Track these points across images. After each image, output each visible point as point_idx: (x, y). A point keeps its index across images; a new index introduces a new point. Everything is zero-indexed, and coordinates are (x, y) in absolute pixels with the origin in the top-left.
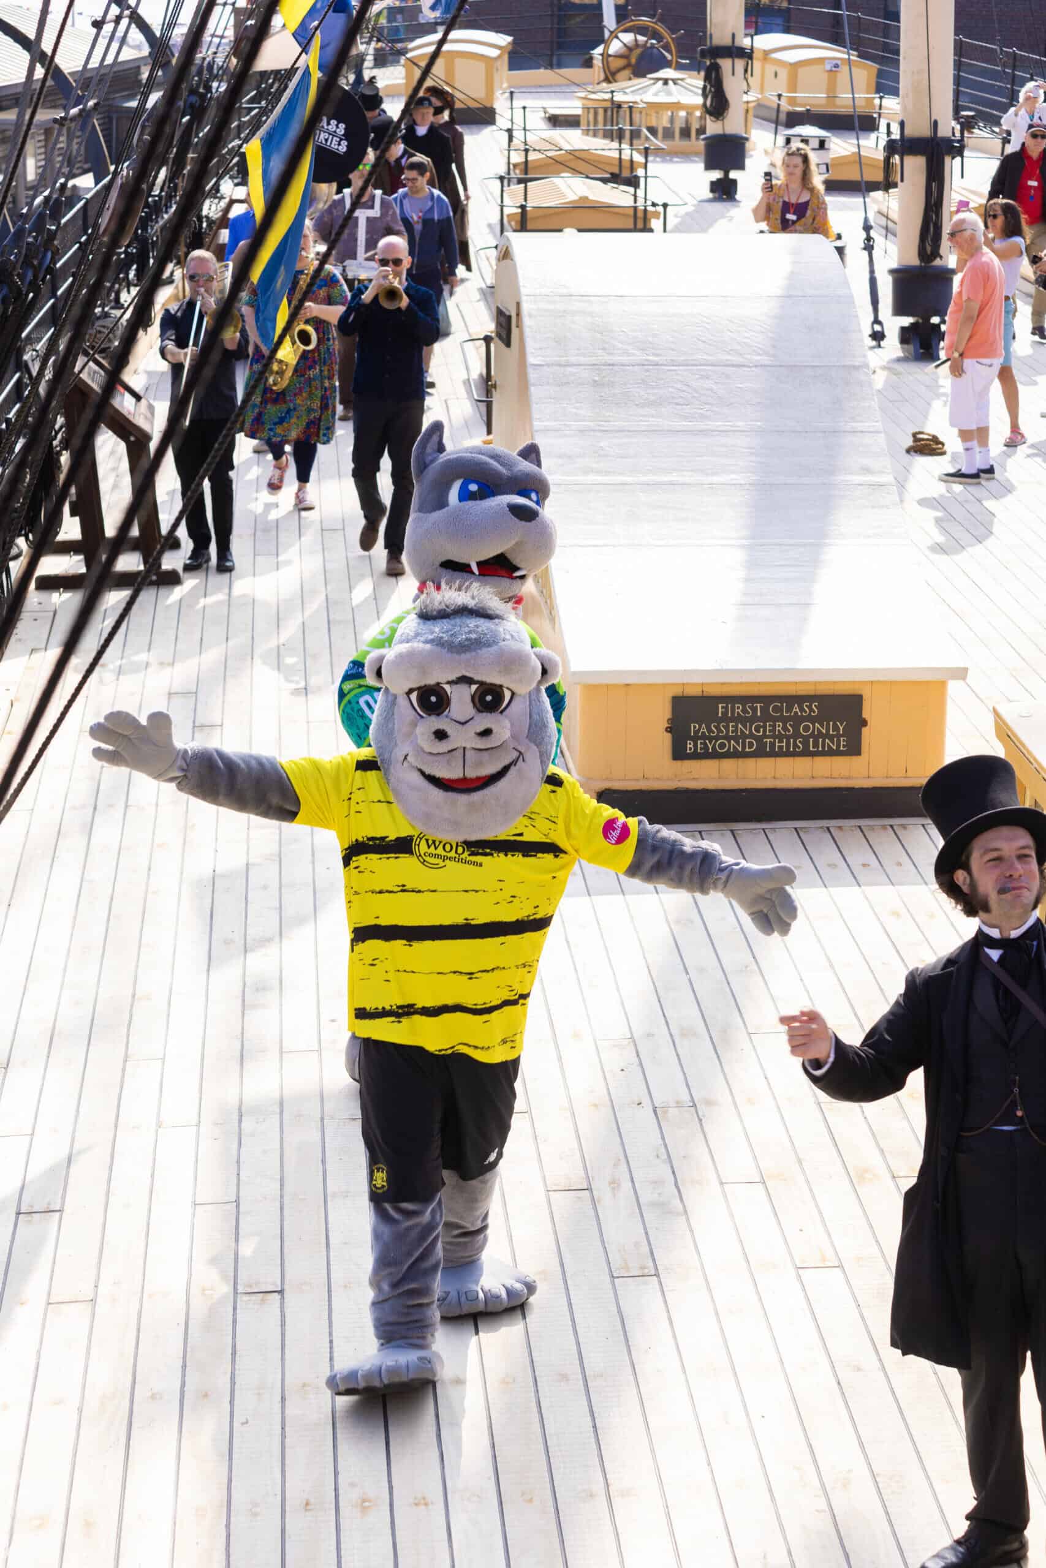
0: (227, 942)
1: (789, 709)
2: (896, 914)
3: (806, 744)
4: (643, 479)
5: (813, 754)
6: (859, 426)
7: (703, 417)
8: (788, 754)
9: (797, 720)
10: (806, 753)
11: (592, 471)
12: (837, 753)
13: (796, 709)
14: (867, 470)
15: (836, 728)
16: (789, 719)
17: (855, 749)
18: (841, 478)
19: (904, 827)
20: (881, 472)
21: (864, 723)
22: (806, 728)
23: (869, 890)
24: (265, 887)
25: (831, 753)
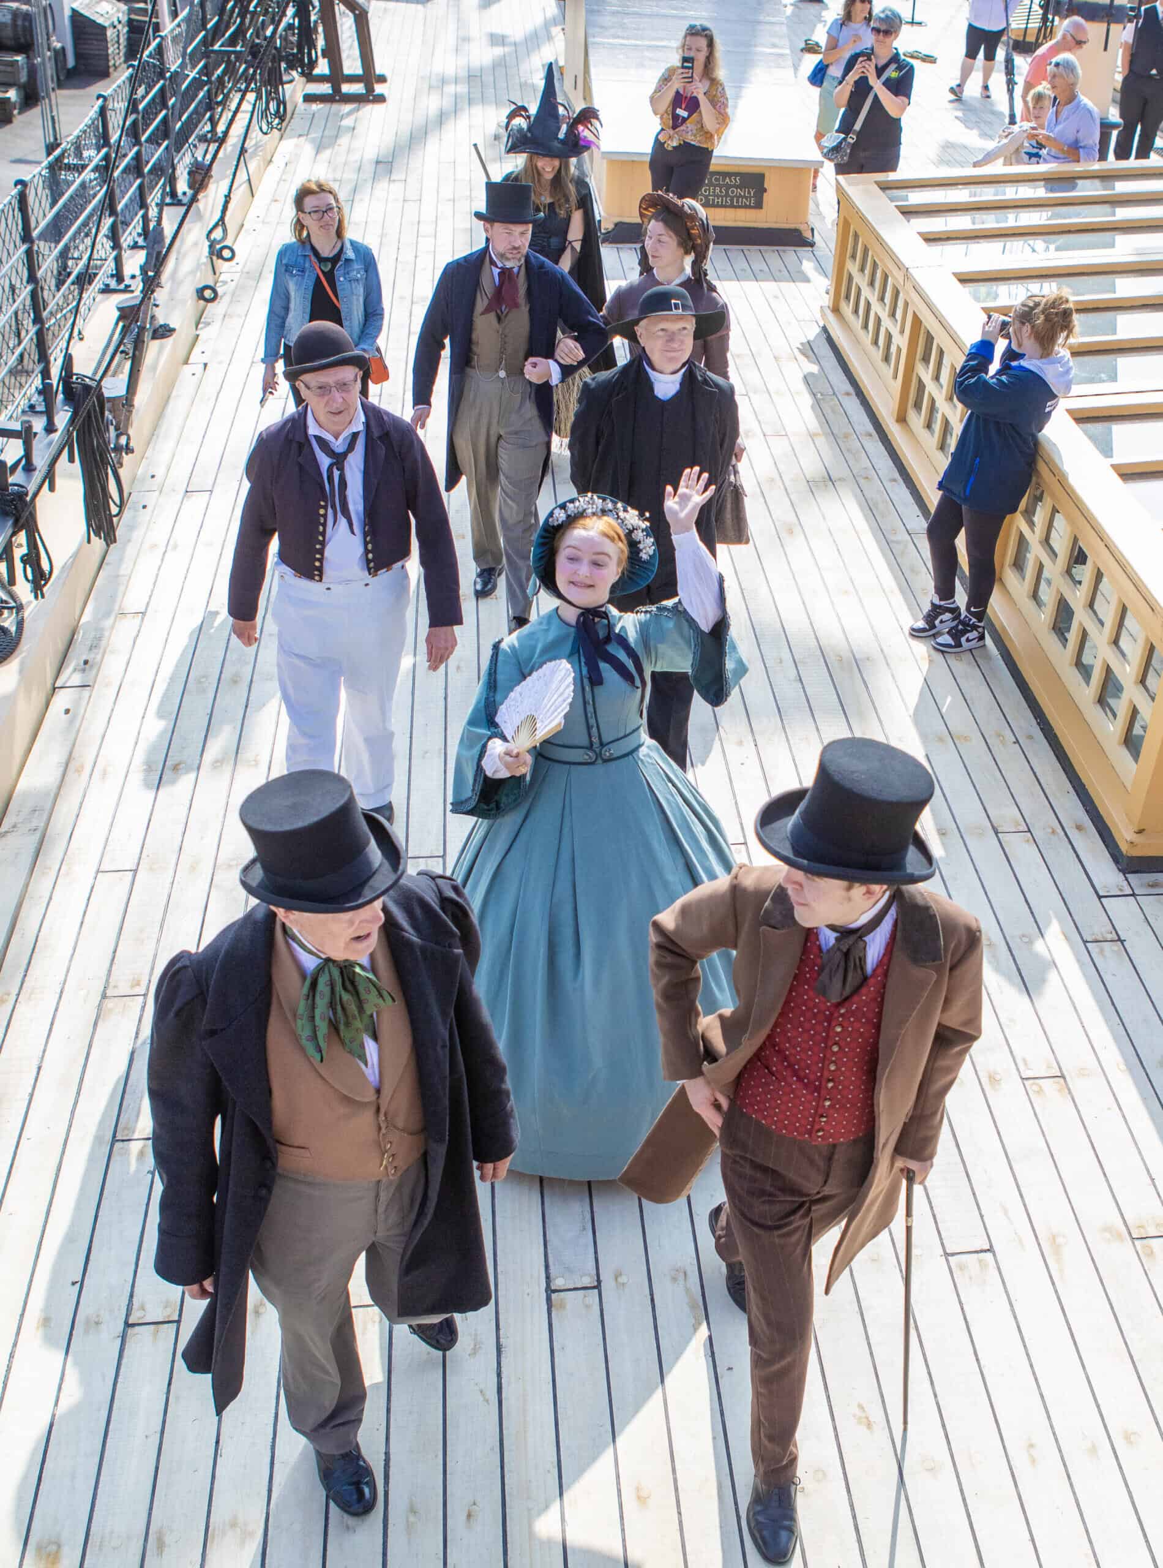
0: (402, 298)
1: (724, 180)
2: (776, 297)
3: (732, 201)
4: (647, 43)
5: (735, 207)
6: (768, 19)
7: (683, 9)
8: (722, 206)
9: (728, 187)
10: (732, 206)
11: (618, 37)
12: (750, 207)
13: (727, 180)
14: (774, 46)
15: (749, 193)
16: (724, 185)
17: (759, 205)
18: (759, 49)
19: (784, 251)
20: (782, 48)
21: (765, 190)
22: (733, 192)
23: (763, 284)
24: (425, 269)
25: (746, 207)
